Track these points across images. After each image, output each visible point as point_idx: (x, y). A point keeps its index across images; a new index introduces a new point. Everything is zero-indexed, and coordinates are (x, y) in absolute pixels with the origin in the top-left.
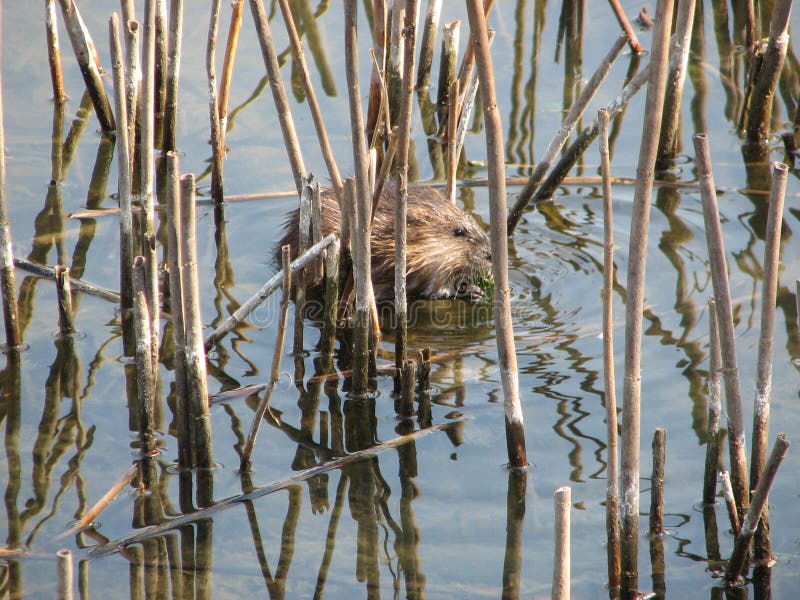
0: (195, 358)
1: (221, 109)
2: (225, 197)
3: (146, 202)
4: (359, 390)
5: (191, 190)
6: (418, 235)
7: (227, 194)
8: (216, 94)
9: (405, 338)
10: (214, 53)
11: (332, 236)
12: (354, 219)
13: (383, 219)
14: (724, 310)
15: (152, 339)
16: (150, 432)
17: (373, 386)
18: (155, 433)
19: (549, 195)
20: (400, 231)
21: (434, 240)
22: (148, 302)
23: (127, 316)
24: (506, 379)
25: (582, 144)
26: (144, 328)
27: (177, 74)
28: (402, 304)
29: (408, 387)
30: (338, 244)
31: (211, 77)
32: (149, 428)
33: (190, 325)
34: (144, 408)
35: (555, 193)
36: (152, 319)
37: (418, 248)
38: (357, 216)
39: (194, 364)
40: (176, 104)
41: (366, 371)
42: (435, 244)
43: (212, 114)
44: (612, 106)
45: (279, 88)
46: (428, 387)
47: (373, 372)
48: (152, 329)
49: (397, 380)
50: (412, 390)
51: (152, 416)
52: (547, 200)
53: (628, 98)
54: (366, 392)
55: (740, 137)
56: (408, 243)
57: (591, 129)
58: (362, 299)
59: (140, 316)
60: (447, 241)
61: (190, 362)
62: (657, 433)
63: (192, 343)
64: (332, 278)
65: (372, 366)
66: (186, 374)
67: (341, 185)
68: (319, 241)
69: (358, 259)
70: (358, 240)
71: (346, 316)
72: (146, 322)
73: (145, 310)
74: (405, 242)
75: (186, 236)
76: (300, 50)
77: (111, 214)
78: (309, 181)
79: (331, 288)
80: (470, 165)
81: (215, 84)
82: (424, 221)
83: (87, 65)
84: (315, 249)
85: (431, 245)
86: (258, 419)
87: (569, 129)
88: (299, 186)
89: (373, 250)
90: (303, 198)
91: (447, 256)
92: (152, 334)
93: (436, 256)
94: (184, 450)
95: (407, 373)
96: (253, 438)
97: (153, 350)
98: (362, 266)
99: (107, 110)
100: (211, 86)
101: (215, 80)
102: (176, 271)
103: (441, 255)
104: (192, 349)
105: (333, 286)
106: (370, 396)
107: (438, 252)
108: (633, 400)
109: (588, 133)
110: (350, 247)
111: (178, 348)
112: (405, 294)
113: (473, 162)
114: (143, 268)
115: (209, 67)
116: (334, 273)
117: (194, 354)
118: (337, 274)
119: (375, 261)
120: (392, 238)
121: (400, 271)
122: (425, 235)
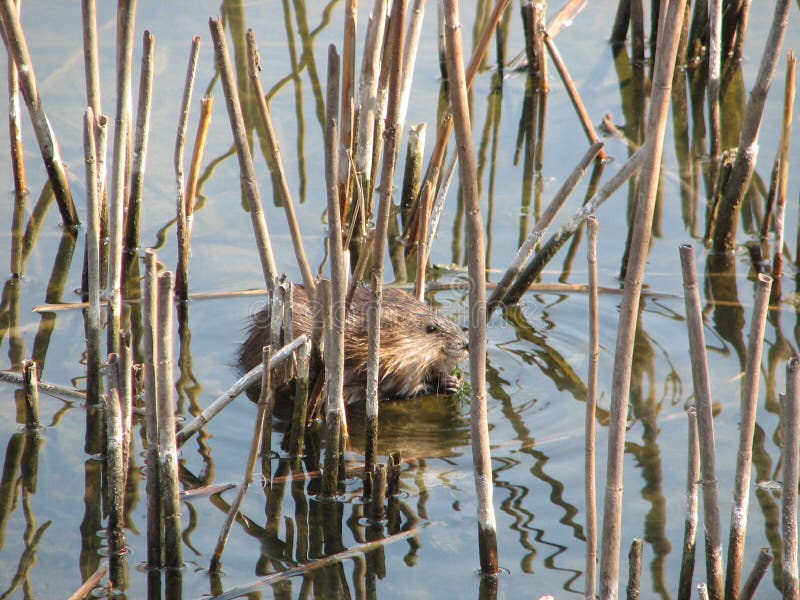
0: (168, 456)
1: (187, 205)
2: (189, 294)
3: (113, 298)
4: (329, 493)
5: (169, 288)
6: (392, 336)
7: (191, 291)
8: (183, 190)
9: (376, 441)
10: (182, 149)
11: (304, 337)
12: (328, 320)
13: (354, 320)
14: (705, 422)
15: (124, 436)
16: (119, 530)
17: (342, 489)
18: (123, 530)
19: (516, 300)
20: (374, 334)
21: (408, 340)
22: (120, 399)
23: (92, 413)
24: (480, 486)
25: (550, 250)
26: (116, 425)
27: (143, 170)
28: (374, 407)
29: (378, 490)
30: (309, 346)
31: (179, 174)
32: (118, 526)
33: (164, 423)
34: (114, 506)
35: (521, 299)
36: (124, 416)
37: (393, 351)
38: (331, 317)
39: (167, 463)
40: (140, 200)
41: (335, 474)
42: (408, 346)
43: (179, 211)
44: (581, 213)
45: (252, 187)
46: (397, 491)
47: (343, 475)
48: (124, 426)
49: (367, 483)
50: (383, 494)
51: (121, 514)
52: (513, 306)
53: (598, 205)
54: (335, 494)
55: (707, 246)
56: (382, 346)
57: (560, 235)
58: (334, 401)
59: (113, 414)
60: (421, 340)
61: (163, 461)
62: (635, 544)
63: (165, 441)
64: (302, 379)
65: (342, 469)
66: (157, 472)
67: (314, 286)
68: (290, 341)
69: (331, 361)
70: (332, 341)
71: (315, 416)
72: (118, 420)
73: (117, 408)
74: (378, 345)
75: (162, 333)
76: (276, 150)
77: (73, 309)
78: (282, 281)
79: (301, 389)
80: (435, 268)
81: (183, 180)
82: (396, 322)
83: (51, 158)
84: (287, 349)
85: (405, 347)
86: (230, 520)
87: (540, 235)
88: (270, 285)
89: (347, 353)
90: (276, 298)
91: (423, 356)
92: (124, 431)
93: (412, 358)
94: (154, 549)
95: (378, 477)
96: (224, 538)
97: (124, 447)
98: (335, 368)
99: (70, 204)
100: (178, 182)
101: (182, 177)
102: (151, 368)
103: (416, 356)
104: (165, 447)
105: (303, 387)
106: (340, 499)
107: (412, 353)
108: (614, 511)
109: (557, 239)
110: (322, 348)
111: (151, 446)
112: (376, 397)
113: (438, 265)
114: (117, 365)
115: (177, 163)
116: (304, 374)
117: (166, 452)
118: (308, 375)
119: (349, 364)
120: (365, 342)
121: (372, 374)
122: (398, 337)
